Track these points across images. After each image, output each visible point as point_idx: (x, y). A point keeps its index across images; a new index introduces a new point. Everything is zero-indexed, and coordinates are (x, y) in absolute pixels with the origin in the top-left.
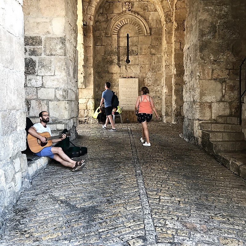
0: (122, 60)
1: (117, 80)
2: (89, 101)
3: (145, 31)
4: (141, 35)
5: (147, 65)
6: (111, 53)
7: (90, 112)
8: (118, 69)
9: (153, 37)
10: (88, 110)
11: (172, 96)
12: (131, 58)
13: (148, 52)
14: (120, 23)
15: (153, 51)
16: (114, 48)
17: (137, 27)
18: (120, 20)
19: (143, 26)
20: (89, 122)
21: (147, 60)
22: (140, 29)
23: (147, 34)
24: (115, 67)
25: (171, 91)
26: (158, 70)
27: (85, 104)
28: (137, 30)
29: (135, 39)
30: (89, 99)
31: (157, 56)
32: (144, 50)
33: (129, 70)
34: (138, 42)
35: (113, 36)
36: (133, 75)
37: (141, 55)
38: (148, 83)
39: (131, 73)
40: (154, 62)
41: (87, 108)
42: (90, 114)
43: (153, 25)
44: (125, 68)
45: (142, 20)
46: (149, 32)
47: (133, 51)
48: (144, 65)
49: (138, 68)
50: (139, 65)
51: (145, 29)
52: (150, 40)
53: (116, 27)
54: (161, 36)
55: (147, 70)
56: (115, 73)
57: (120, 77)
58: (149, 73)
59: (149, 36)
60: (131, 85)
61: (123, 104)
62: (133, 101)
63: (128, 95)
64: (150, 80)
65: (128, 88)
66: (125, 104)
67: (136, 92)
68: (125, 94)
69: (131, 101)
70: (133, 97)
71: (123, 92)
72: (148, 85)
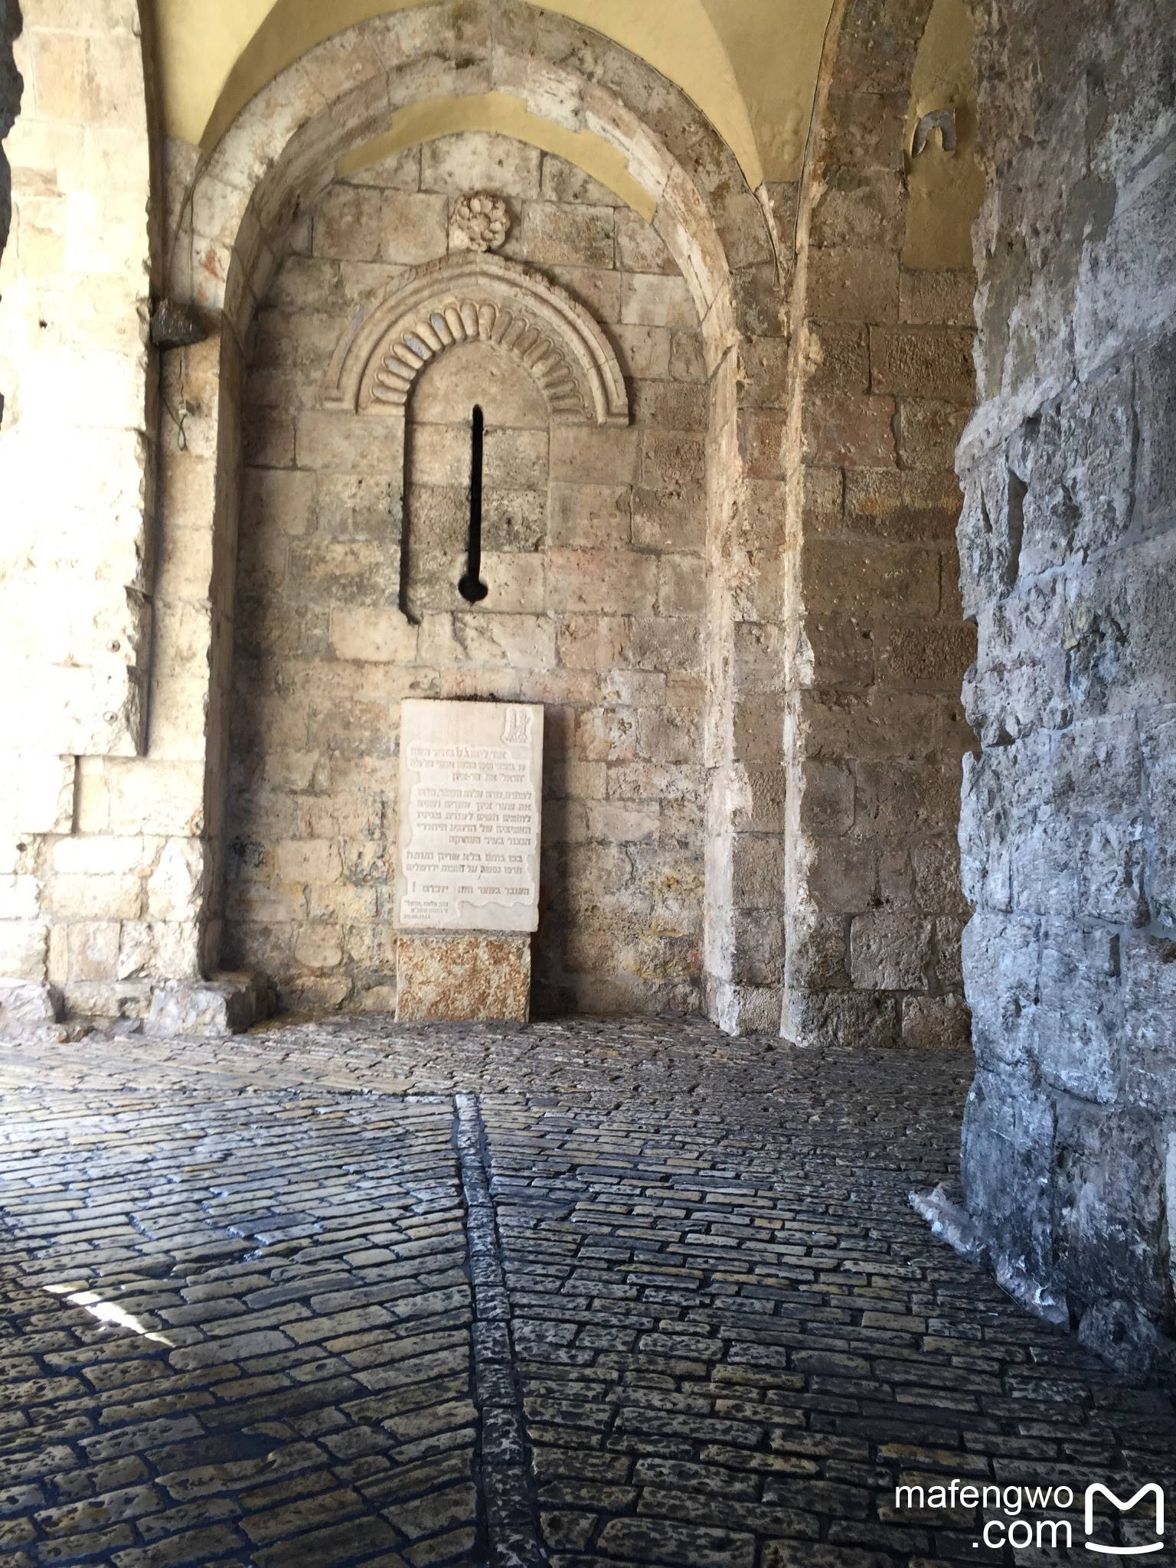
0: (432, 579)
1: (393, 709)
2: (165, 856)
3: (598, 394)
4: (572, 418)
5: (604, 623)
6: (355, 524)
7: (171, 940)
8: (399, 632)
9: (648, 440)
10: (150, 927)
11: (781, 842)
12: (493, 569)
13: (615, 534)
14: (423, 331)
15: (649, 530)
16: (376, 490)
17: (539, 369)
18: (424, 311)
19: (585, 361)
20: (150, 1016)
21: (604, 588)
22: (561, 382)
23: (609, 412)
24: (383, 624)
25: (778, 803)
26: (682, 655)
27: (132, 884)
28: (541, 383)
29: (527, 445)
30: (168, 837)
31: (675, 567)
32: (585, 522)
33: (480, 651)
34: (545, 463)
35: (375, 410)
36: (503, 683)
37: (567, 553)
38: (611, 745)
39: (494, 669)
40: (651, 599)
41: (143, 909)
42: (165, 954)
43: (650, 363)
44: (447, 628)
45: (579, 323)
46: (620, 400)
47: (509, 522)
48: (581, 620)
49: (544, 639)
50: (551, 613)
51: (595, 383)
52: (631, 457)
53: (400, 351)
54: (699, 438)
55: (603, 654)
56: (376, 664)
57: (412, 693)
58: (616, 673)
59: (621, 428)
60: (490, 750)
61: (426, 888)
62: (502, 865)
63: (468, 821)
64: (622, 723)
65: (470, 771)
66: (443, 889)
67: (527, 802)
68: (447, 810)
69: (486, 864)
70: (505, 836)
71: (432, 798)
72: (612, 757)
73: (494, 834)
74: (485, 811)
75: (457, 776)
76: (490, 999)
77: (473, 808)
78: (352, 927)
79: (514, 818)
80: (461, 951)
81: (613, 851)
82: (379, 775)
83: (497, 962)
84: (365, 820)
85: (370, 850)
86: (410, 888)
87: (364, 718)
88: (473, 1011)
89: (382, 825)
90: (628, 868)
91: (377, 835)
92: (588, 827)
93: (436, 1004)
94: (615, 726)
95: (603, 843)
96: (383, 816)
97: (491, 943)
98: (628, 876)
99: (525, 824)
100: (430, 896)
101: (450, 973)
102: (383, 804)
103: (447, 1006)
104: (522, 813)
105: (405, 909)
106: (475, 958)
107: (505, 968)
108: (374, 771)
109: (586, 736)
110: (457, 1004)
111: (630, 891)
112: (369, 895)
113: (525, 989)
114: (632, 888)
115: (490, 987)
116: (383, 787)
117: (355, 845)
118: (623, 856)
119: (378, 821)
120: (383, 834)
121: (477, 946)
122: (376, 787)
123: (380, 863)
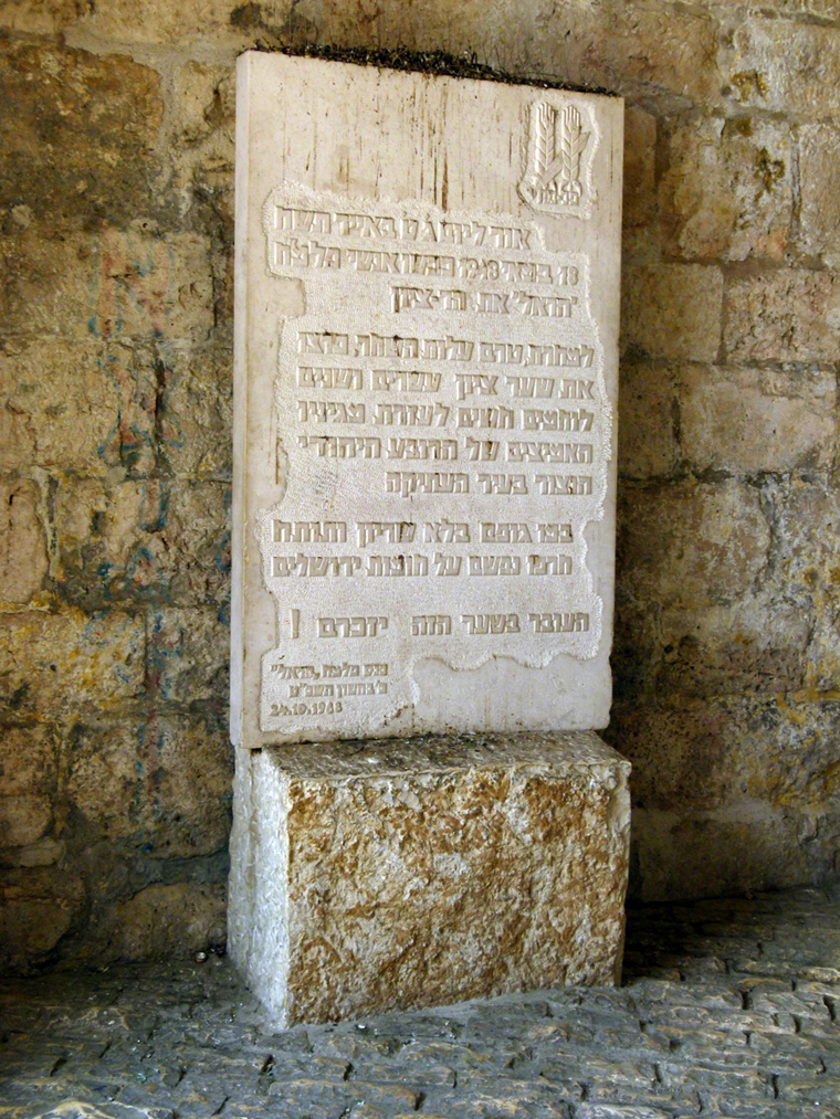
38: (738, 221)
60: (489, 222)
61: (329, 626)
62: (524, 552)
63: (436, 431)
64: (762, 159)
65: (439, 284)
66: (371, 625)
67: (583, 373)
68: (382, 397)
69: (485, 550)
70: (530, 469)
71: (341, 362)
72: (738, 252)
73: (504, 463)
74: (480, 400)
75: (403, 298)
76: (533, 934)
77: (451, 391)
78: (79, 729)
79: (554, 420)
80: (459, 811)
81: (732, 496)
82: (147, 283)
83: (553, 834)
84: (109, 421)
85: (128, 506)
86: (288, 629)
87: (99, 109)
88: (487, 974)
89: (158, 435)
90: (763, 541)
91: (144, 464)
92: (677, 434)
93: (391, 966)
94: (747, 170)
95: (713, 476)
96: (160, 407)
97: (538, 782)
98: (762, 560)
99: (581, 437)
100: (343, 649)
101: (431, 876)
102: (160, 371)
103: (423, 968)
104: (574, 406)
105: (277, 688)
106: (498, 827)
107: (571, 848)
108: (132, 274)
109: (681, 190)
110: (449, 957)
111: (763, 597)
112: (126, 636)
113: (618, 898)
114: (770, 589)
115: (533, 904)
116: (160, 320)
117: (83, 493)
118: (754, 510)
119: (146, 425)
120: (160, 459)
121: (501, 796)
122: (139, 320)
123: (155, 546)
